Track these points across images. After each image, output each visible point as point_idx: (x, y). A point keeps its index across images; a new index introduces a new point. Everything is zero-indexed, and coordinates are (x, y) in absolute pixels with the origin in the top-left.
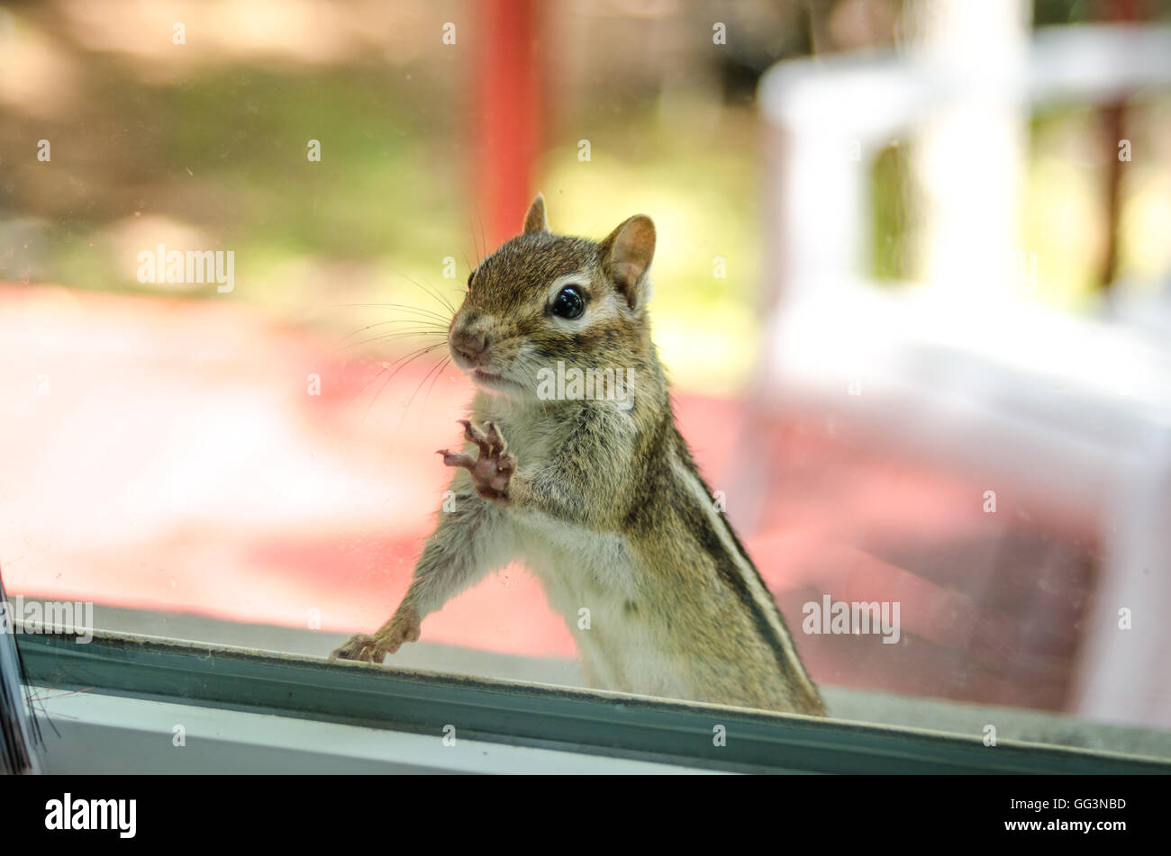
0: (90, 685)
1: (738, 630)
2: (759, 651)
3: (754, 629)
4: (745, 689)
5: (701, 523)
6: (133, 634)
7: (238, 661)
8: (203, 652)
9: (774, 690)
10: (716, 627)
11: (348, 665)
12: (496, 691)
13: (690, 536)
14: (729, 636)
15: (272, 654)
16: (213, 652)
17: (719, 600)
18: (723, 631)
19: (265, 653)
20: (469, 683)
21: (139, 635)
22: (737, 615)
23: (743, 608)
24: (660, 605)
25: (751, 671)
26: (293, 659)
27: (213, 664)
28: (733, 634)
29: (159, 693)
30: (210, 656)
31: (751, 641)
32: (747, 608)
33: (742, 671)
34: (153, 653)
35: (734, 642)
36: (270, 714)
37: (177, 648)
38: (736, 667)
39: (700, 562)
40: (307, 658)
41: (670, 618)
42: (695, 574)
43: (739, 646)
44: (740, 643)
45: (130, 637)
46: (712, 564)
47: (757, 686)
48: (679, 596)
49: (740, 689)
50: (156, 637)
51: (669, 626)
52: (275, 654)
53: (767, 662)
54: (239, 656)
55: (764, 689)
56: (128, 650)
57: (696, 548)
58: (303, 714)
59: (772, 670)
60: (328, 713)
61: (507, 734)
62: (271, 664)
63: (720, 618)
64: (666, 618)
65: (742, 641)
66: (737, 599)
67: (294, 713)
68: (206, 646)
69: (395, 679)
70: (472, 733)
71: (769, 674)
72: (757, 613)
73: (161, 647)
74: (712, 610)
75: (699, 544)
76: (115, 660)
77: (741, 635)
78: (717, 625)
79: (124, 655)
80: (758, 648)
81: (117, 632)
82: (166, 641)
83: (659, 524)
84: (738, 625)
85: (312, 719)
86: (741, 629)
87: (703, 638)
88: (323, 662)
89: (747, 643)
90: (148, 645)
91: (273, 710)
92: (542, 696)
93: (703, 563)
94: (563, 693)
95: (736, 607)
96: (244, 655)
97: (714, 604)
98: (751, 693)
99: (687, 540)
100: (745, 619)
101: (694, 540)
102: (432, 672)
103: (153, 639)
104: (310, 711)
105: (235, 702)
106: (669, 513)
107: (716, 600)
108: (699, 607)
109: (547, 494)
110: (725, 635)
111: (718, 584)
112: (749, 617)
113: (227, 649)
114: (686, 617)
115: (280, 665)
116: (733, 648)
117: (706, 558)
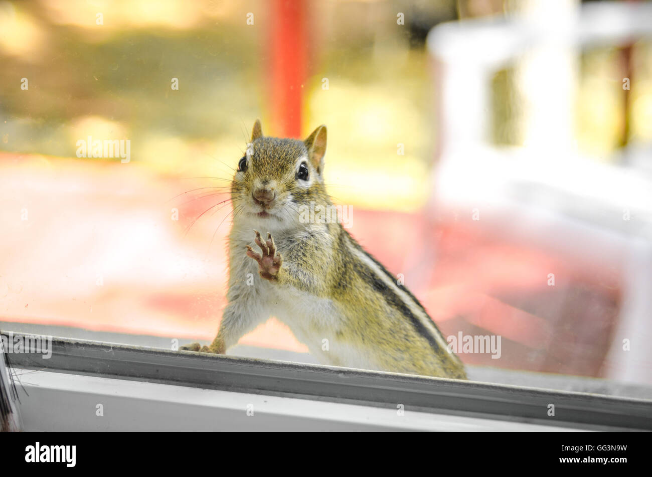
0: (45, 367)
1: (404, 333)
2: (420, 342)
3: (414, 330)
4: (414, 365)
5: (371, 277)
6: (69, 338)
7: (128, 352)
8: (108, 347)
9: (432, 363)
10: (391, 334)
11: (189, 354)
12: (272, 367)
13: (367, 285)
14: (400, 337)
15: (146, 348)
16: (113, 348)
17: (391, 317)
18: (396, 335)
19: (143, 348)
20: (256, 363)
21: (73, 339)
22: (403, 324)
23: (406, 319)
24: (356, 329)
25: (416, 355)
26: (158, 351)
27: (113, 354)
28: (402, 336)
29: (84, 371)
30: (111, 350)
31: (414, 337)
32: (408, 318)
33: (411, 356)
34: (80, 348)
35: (403, 340)
36: (145, 381)
37: (94, 346)
38: (408, 354)
39: (375, 298)
40: (167, 350)
41: (363, 335)
42: (374, 306)
43: (407, 341)
44: (407, 340)
45: (67, 340)
46: (382, 297)
47: (422, 363)
48: (367, 321)
49: (411, 366)
50: (82, 340)
51: (363, 340)
52: (149, 348)
53: (425, 348)
54: (128, 349)
55: (426, 364)
56: (67, 347)
57: (372, 291)
58: (164, 381)
59: (429, 352)
60: (177, 381)
61: (278, 391)
62: (146, 354)
63: (393, 329)
64: (361, 336)
65: (408, 339)
66: (401, 315)
67: (159, 381)
68: (110, 344)
69: (215, 361)
70: (258, 391)
71: (427, 354)
72: (415, 321)
73: (84, 345)
74: (387, 324)
75: (372, 289)
76: (59, 353)
77: (406, 335)
78: (392, 332)
79: (65, 350)
80: (419, 341)
81: (60, 338)
82: (87, 342)
83: (350, 283)
84: (405, 330)
85: (169, 384)
86: (406, 331)
87: (384, 341)
88: (175, 353)
89: (412, 339)
90: (77, 344)
91: (148, 380)
92: (297, 370)
93: (377, 298)
94: (309, 368)
95: (402, 319)
96: (131, 349)
97: (388, 321)
98: (419, 367)
99: (366, 287)
100: (408, 325)
101: (369, 287)
102: (236, 357)
103: (80, 341)
104: (168, 379)
105: (126, 375)
106: (354, 275)
107: (389, 318)
108: (379, 324)
109: (297, 276)
110: (397, 337)
111: (388, 309)
112: (410, 324)
113: (121, 346)
114: (373, 332)
115: (151, 355)
116: (403, 344)
117: (379, 295)
